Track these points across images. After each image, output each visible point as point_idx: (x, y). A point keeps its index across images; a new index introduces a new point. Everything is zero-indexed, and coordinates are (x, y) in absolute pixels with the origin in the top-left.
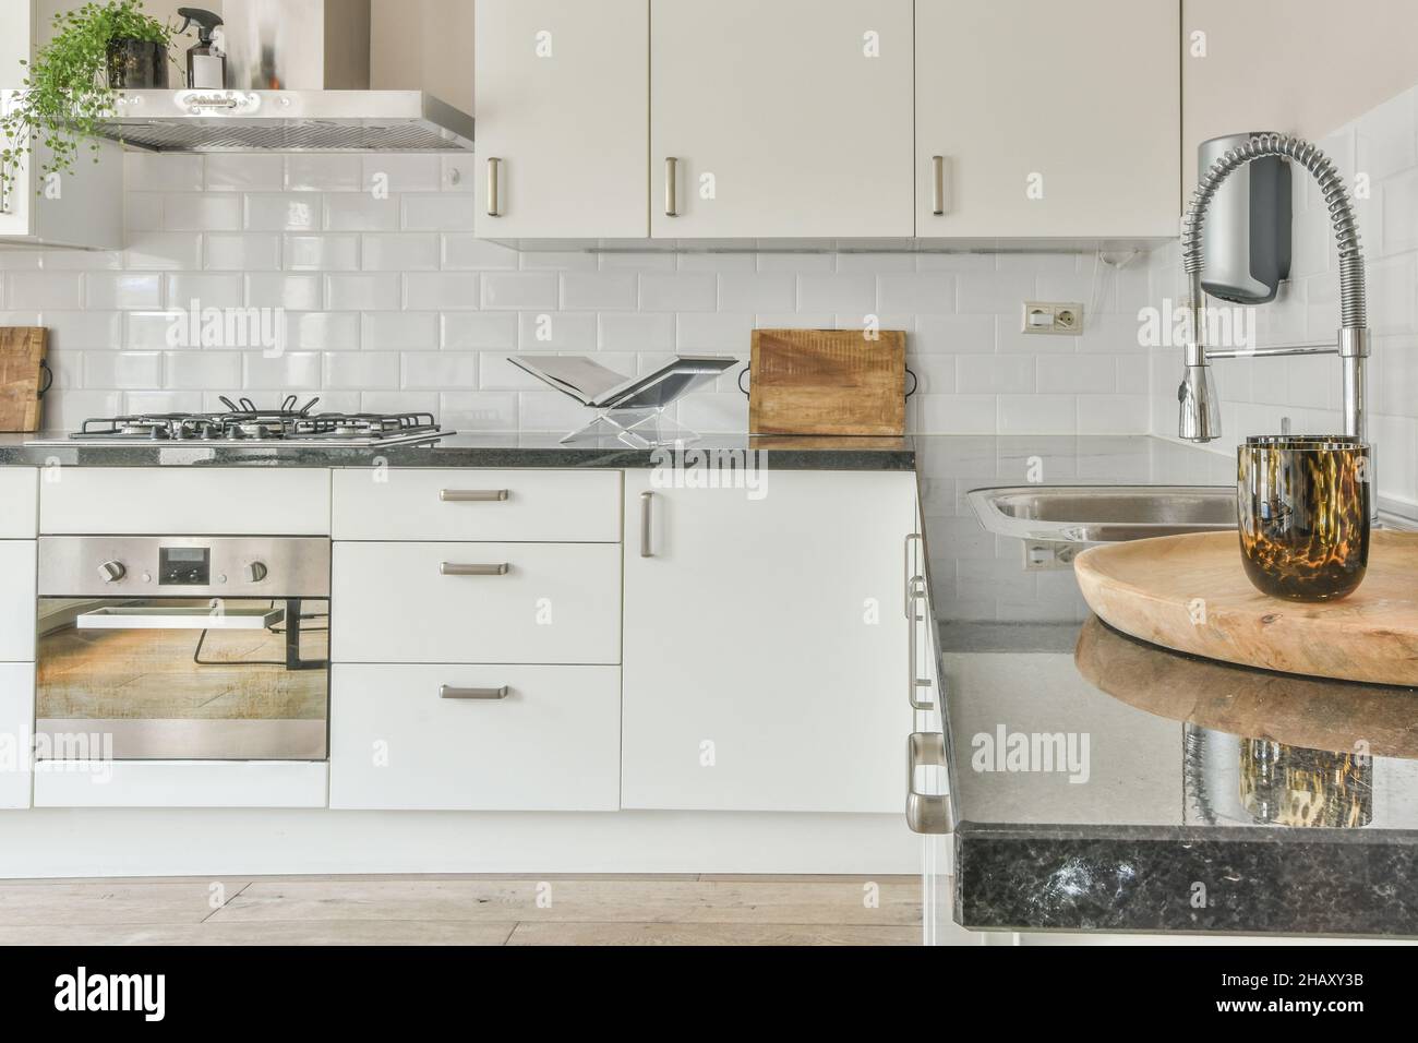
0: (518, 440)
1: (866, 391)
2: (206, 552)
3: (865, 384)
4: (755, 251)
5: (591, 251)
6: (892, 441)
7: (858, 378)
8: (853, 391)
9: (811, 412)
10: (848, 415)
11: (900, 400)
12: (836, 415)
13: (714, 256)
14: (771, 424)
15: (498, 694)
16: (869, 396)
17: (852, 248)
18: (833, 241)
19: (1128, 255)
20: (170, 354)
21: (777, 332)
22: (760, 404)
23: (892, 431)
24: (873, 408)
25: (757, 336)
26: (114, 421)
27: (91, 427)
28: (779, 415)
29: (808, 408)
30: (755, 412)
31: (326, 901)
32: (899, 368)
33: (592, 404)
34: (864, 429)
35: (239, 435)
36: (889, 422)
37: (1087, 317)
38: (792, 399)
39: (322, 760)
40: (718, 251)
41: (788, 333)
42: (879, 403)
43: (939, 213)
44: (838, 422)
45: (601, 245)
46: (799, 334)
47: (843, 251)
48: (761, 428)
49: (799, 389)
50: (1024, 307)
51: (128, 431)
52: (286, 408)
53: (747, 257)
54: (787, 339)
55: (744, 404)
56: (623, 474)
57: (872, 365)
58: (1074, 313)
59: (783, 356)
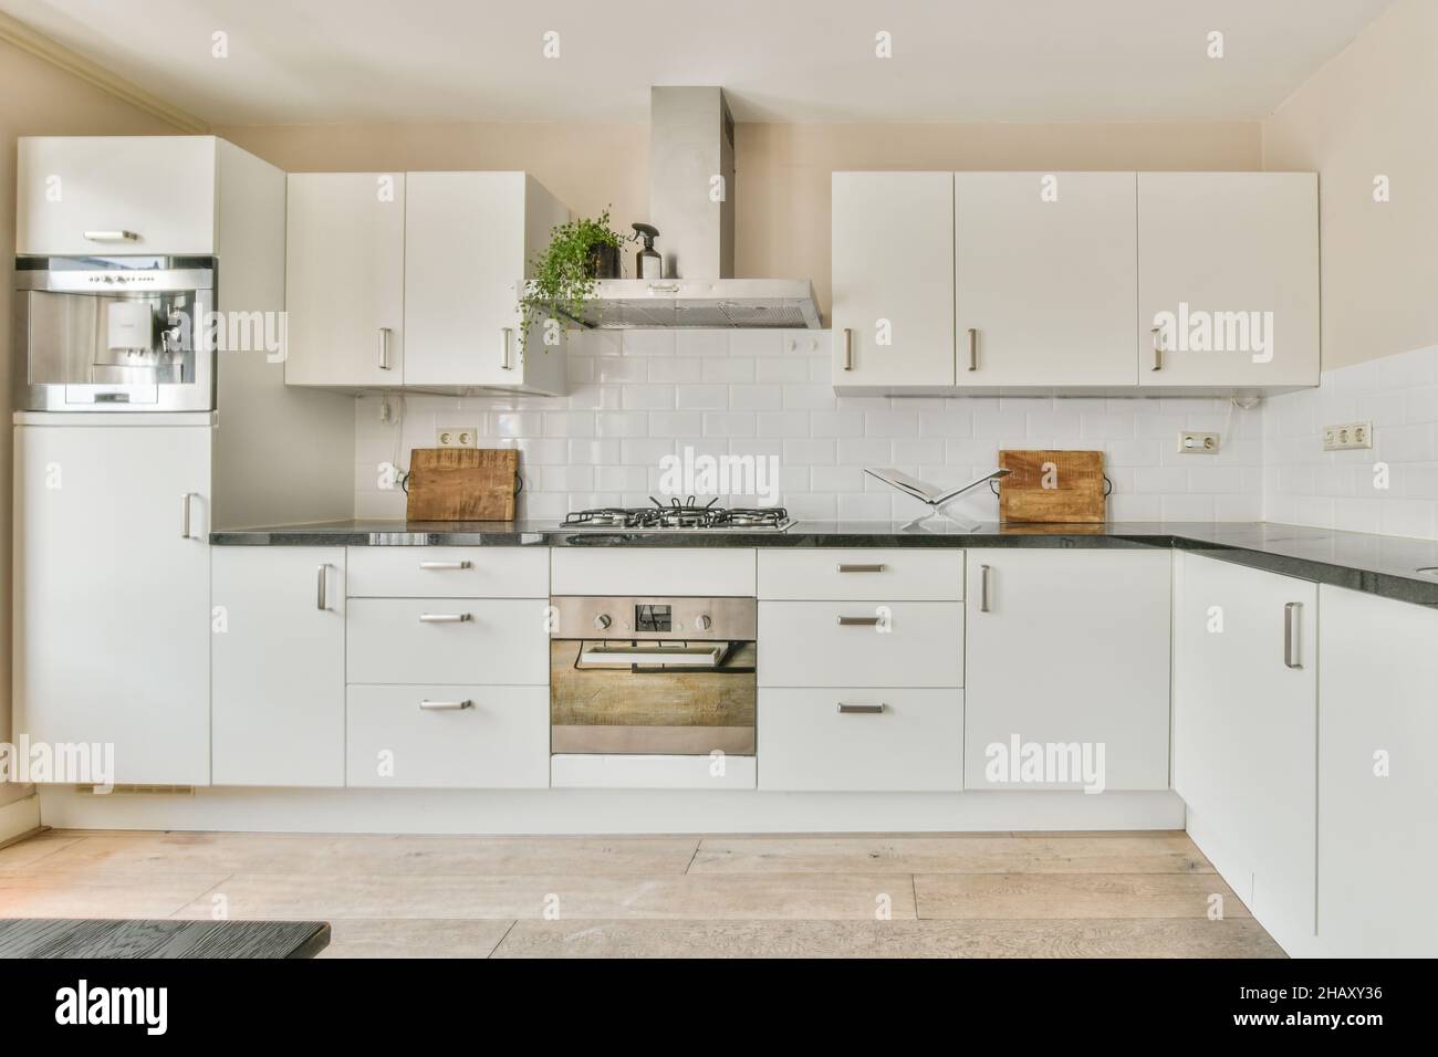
0: (836, 528)
1: (1079, 492)
2: (669, 608)
3: (1078, 488)
4: (998, 397)
5: (889, 396)
6: (1097, 526)
7: (1072, 483)
8: (1070, 493)
9: (1042, 507)
10: (1067, 509)
11: (1101, 498)
12: (1059, 509)
13: (972, 400)
14: (1014, 515)
15: (878, 710)
16: (1080, 495)
17: (1066, 394)
18: (1050, 389)
19: (1252, 400)
20: (598, 467)
21: (1017, 452)
22: (1007, 501)
23: (1097, 519)
24: (1083, 503)
25: (1003, 455)
26: (581, 514)
27: (572, 518)
28: (1020, 508)
29: (1041, 504)
30: (1004, 506)
31: (764, 856)
32: (1100, 476)
33: (932, 502)
34: (1078, 519)
35: (665, 524)
36: (1095, 514)
37: (1222, 443)
38: (1029, 498)
39: (751, 755)
40: (975, 397)
41: (1024, 453)
42: (1087, 500)
43: (1157, 369)
44: (1061, 513)
45: (893, 393)
46: (1032, 453)
47: (1059, 397)
48: (1007, 517)
49: (1033, 491)
50: (1180, 435)
51: (595, 521)
52: (690, 505)
53: (995, 400)
54: (1023, 457)
55: (995, 502)
56: (965, 552)
57: (1082, 475)
58: (1214, 438)
59: (1022, 469)
